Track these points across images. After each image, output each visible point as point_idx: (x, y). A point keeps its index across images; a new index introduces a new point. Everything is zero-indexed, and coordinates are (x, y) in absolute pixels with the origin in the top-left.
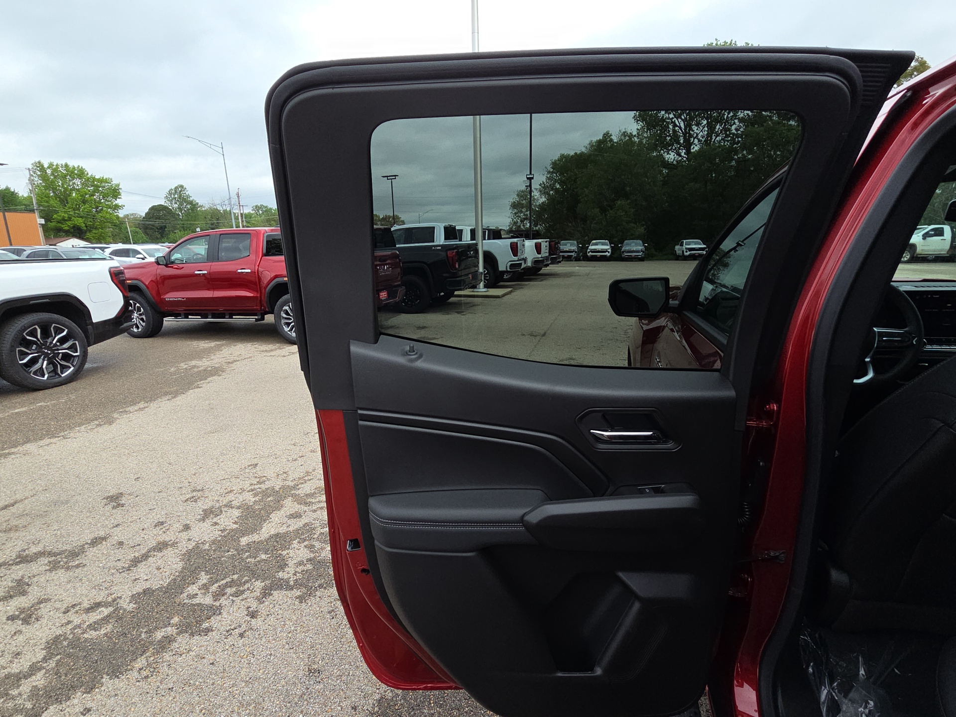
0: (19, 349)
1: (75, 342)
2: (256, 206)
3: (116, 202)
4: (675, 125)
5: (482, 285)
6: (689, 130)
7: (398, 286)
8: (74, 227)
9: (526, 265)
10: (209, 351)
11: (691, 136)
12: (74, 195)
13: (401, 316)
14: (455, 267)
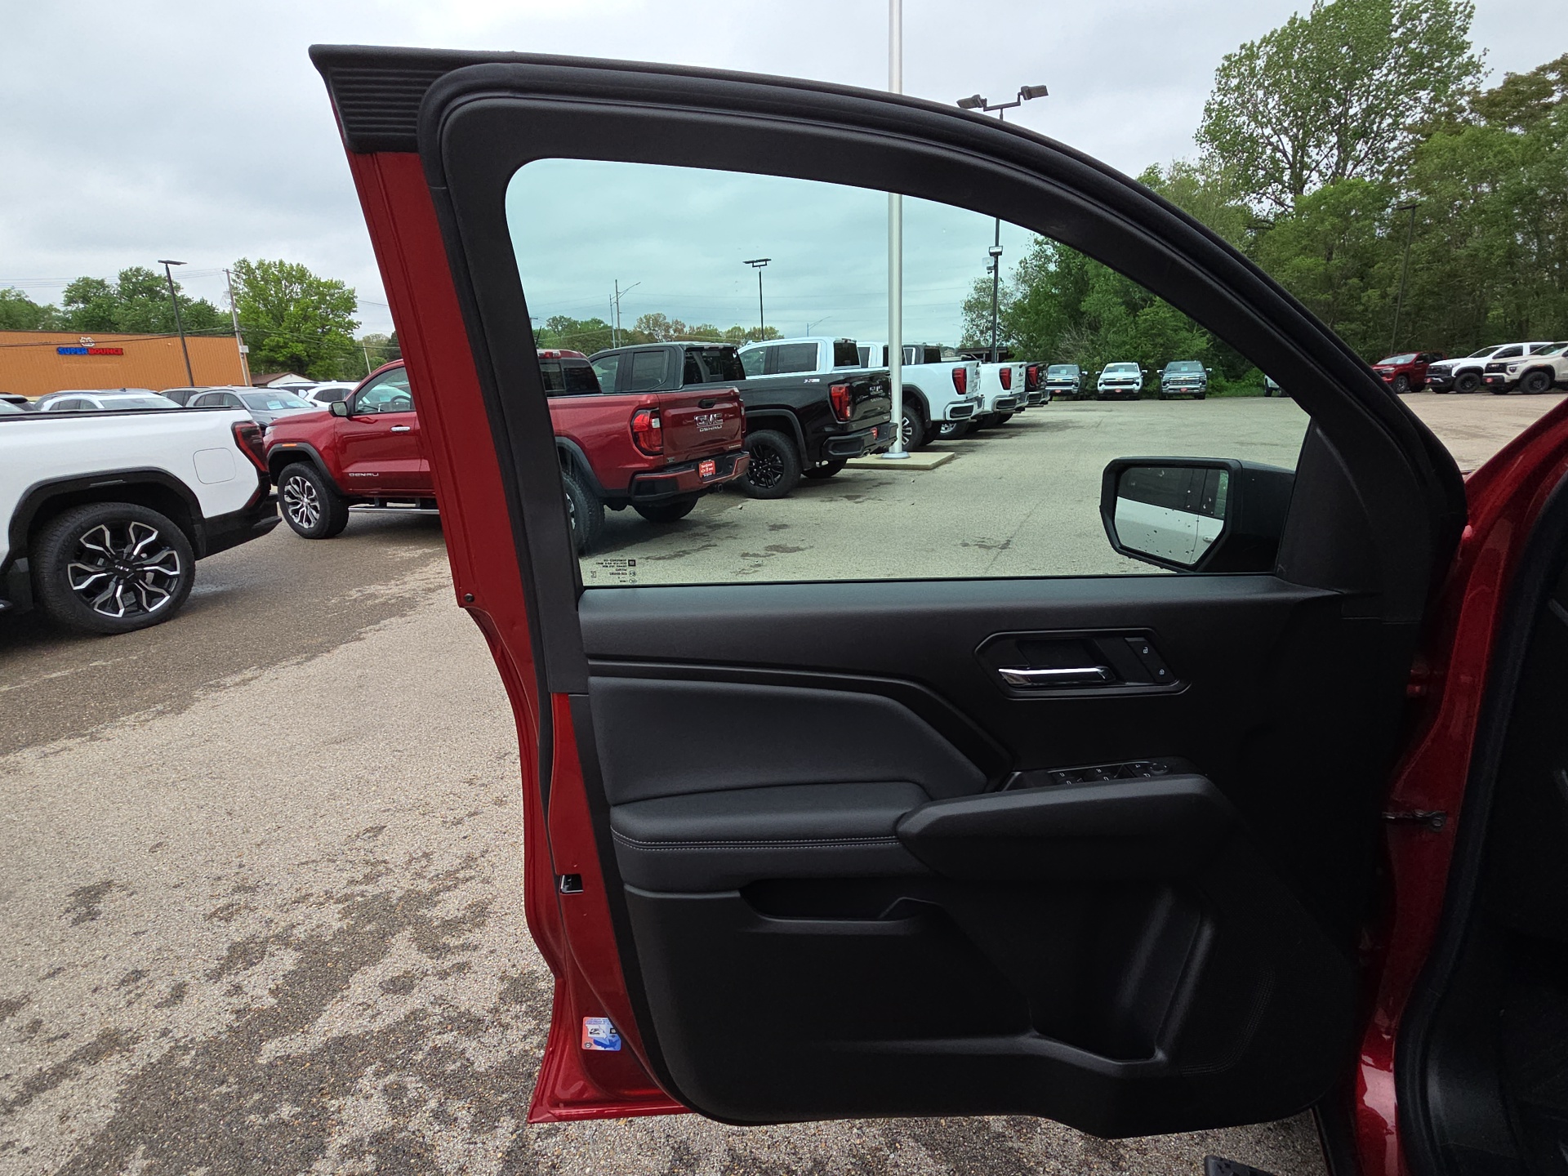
0: (73, 565)
1: (171, 552)
2: (554, 319)
3: (350, 318)
4: (1276, 149)
5: (898, 445)
6: (1302, 156)
7: (738, 450)
8: (292, 357)
9: (981, 410)
10: (409, 566)
11: (1304, 166)
12: (292, 308)
13: (748, 503)
14: (844, 415)
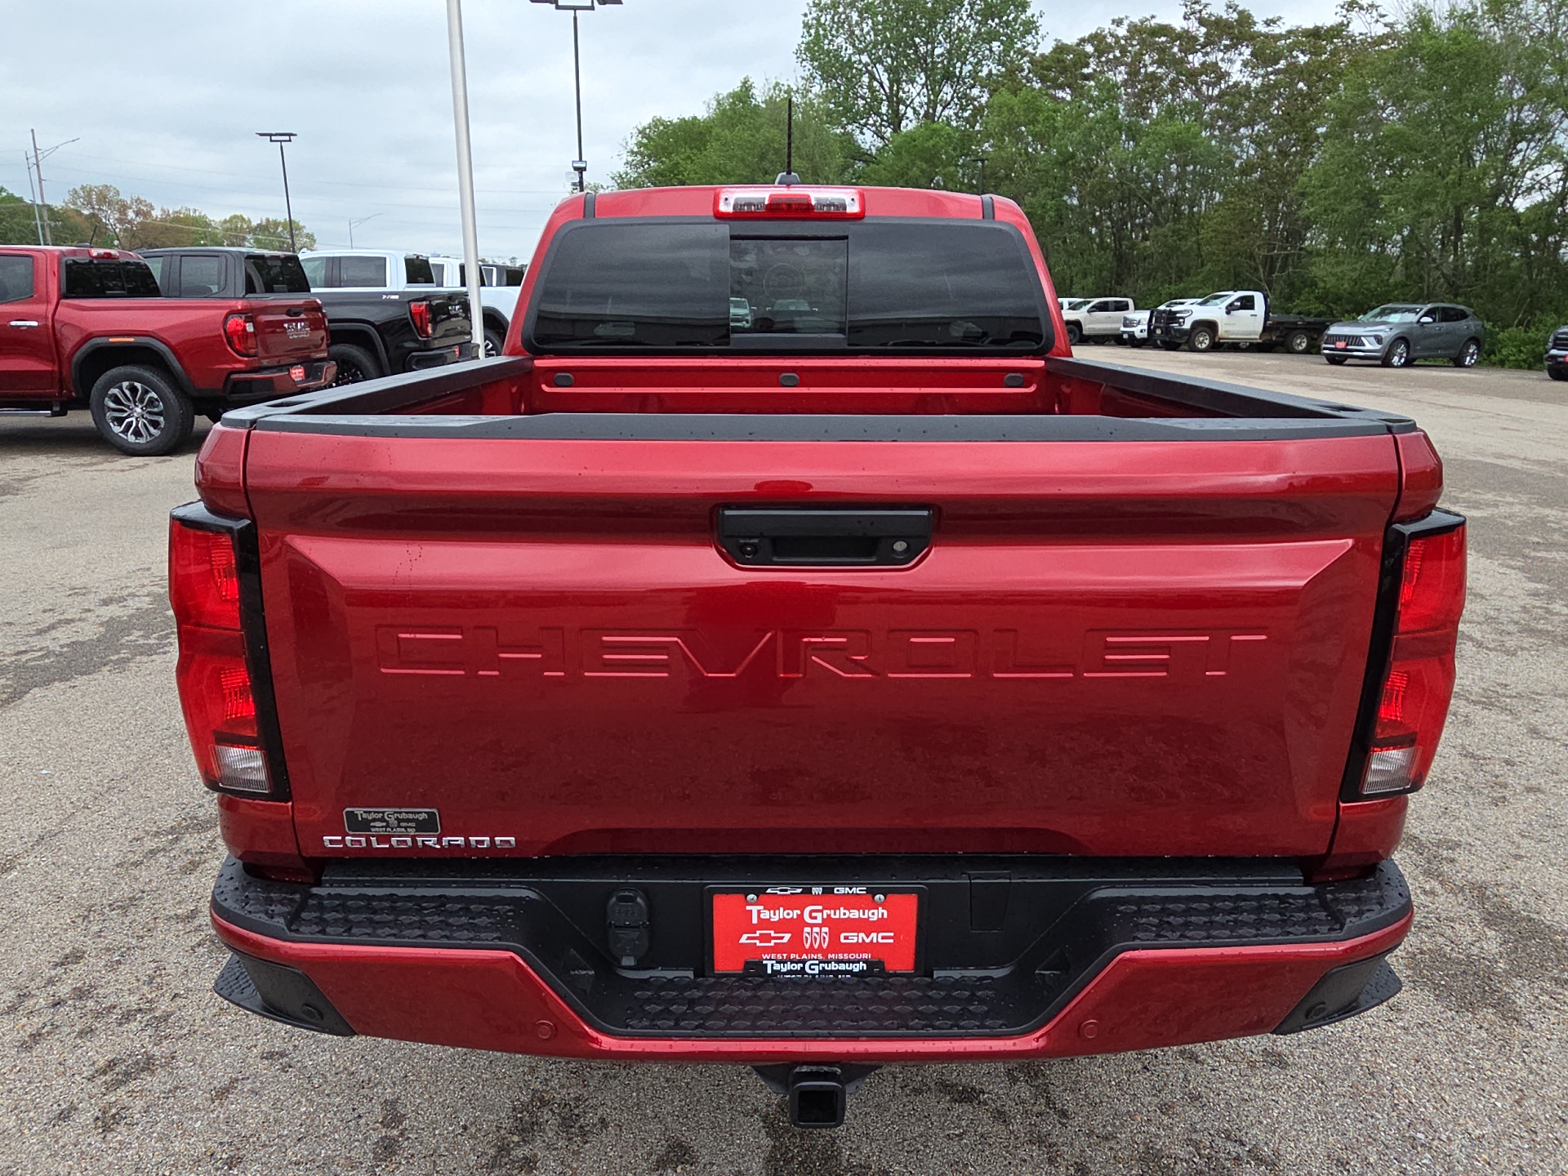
4: (872, 77)
6: (897, 90)
7: (324, 360)
14: (426, 332)
